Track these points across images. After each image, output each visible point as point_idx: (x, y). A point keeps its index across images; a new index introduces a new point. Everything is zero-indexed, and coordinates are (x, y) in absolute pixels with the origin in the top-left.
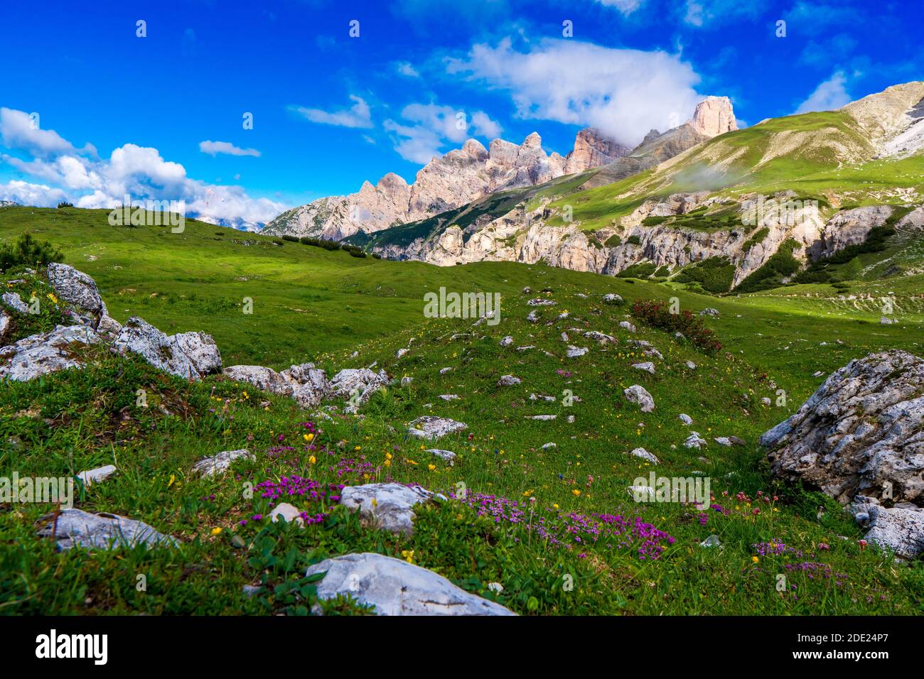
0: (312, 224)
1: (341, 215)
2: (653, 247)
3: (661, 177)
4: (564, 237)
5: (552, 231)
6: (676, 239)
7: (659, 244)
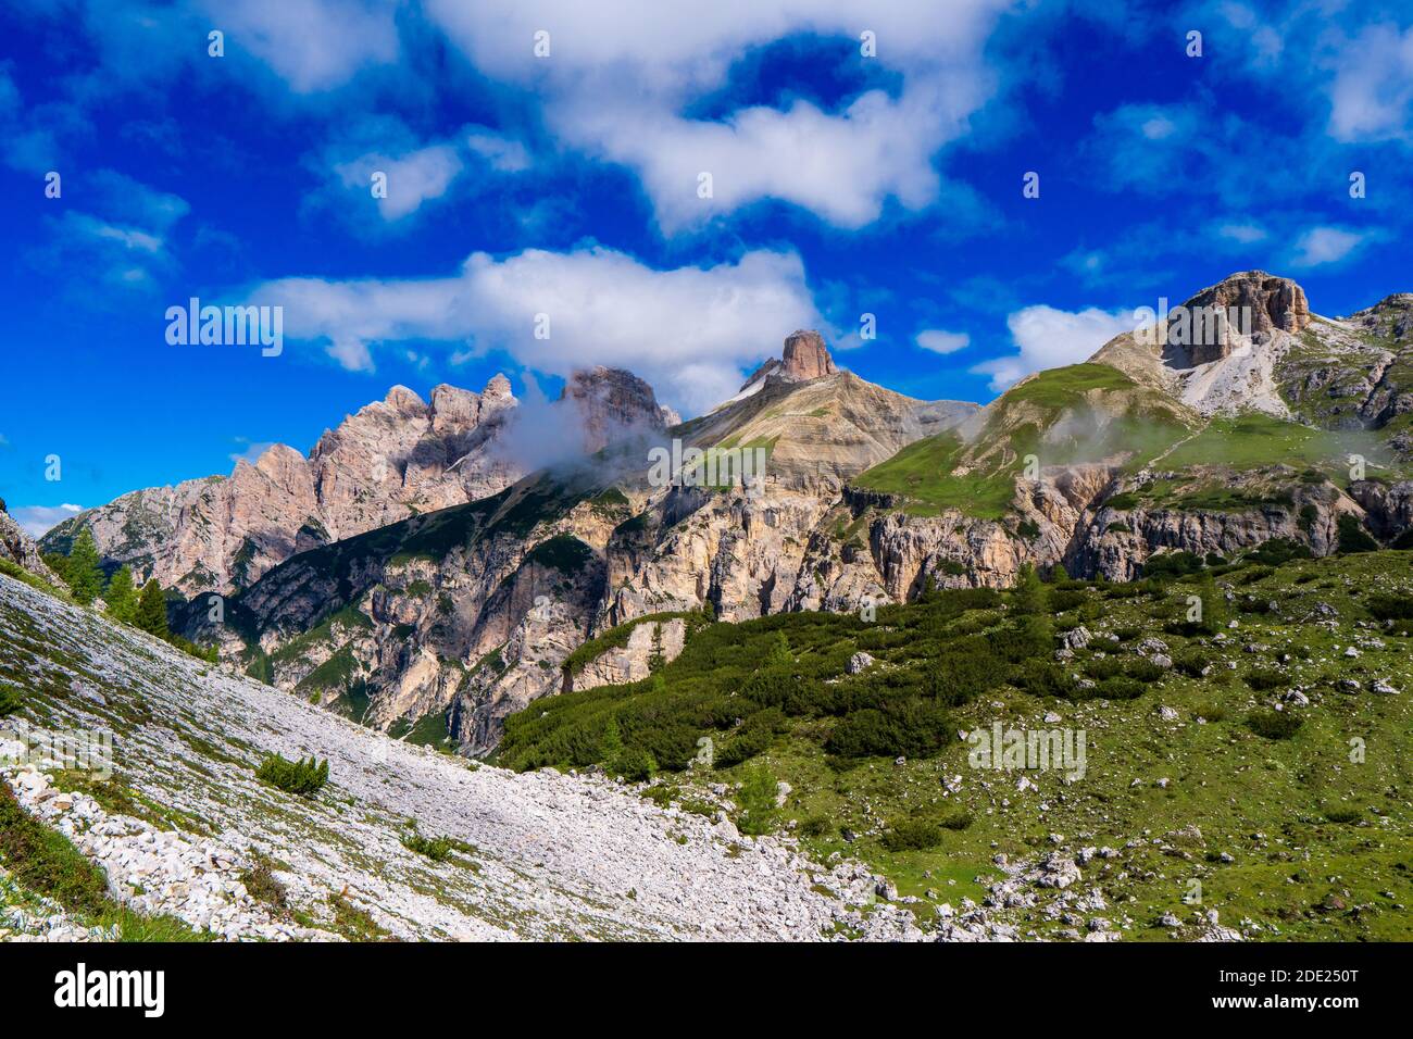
0: (123, 539)
1: (203, 519)
2: (1172, 533)
3: (988, 446)
4: (959, 529)
5: (930, 522)
6: (1202, 523)
7: (1181, 530)
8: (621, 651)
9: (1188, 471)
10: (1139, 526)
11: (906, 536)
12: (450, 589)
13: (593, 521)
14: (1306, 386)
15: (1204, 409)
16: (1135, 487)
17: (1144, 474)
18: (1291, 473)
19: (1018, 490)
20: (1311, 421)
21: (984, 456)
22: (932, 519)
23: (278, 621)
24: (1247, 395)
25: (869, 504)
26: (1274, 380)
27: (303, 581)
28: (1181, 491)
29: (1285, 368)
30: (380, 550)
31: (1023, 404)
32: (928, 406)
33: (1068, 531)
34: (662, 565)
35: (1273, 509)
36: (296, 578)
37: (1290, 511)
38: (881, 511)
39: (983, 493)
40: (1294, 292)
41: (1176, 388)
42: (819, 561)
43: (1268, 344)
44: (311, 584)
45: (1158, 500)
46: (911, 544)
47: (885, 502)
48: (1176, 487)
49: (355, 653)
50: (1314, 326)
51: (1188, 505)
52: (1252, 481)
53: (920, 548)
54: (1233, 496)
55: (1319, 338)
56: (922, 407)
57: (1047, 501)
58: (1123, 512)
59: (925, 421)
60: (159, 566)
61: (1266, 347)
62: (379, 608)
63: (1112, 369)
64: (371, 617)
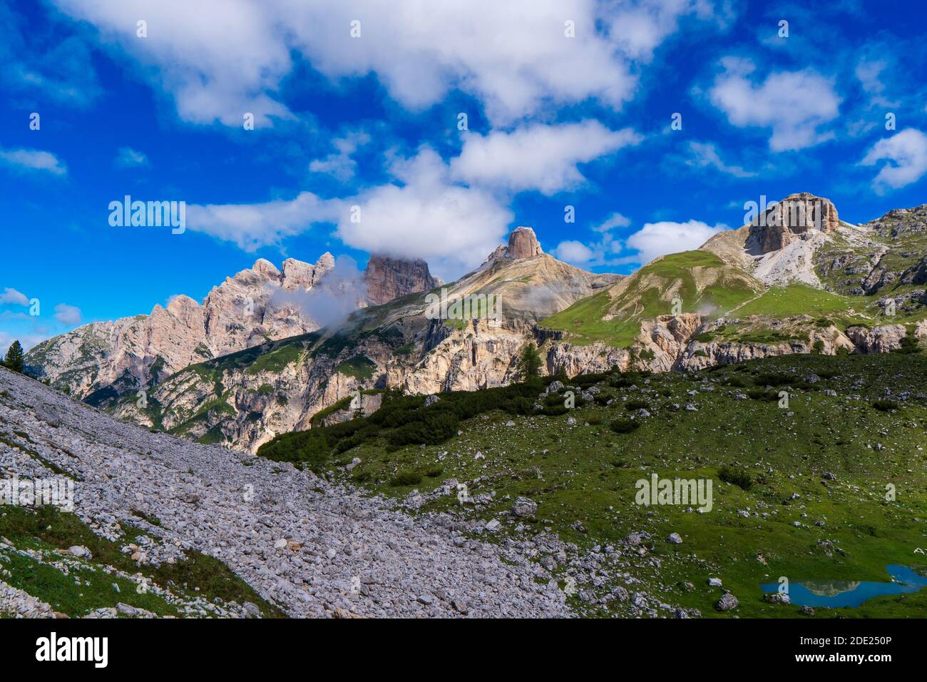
0: (79, 355)
1: (131, 343)
2: (733, 358)
3: (627, 302)
4: (602, 354)
5: (585, 349)
6: (752, 351)
7: (738, 355)
8: (344, 412)
9: (748, 318)
10: (714, 352)
11: (569, 358)
12: (285, 390)
13: (379, 347)
14: (832, 267)
15: (768, 280)
16: (714, 328)
17: (721, 320)
18: (810, 320)
19: (642, 330)
20: (833, 289)
21: (623, 308)
22: (586, 347)
23: (175, 409)
24: (795, 272)
25: (548, 337)
26: (812, 263)
27: (192, 382)
28: (741, 332)
29: (820, 255)
30: (243, 364)
31: (651, 275)
32: (597, 277)
33: (673, 357)
34: (417, 374)
35: (797, 343)
36: (188, 381)
37: (807, 344)
38: (555, 342)
39: (620, 331)
40: (828, 207)
41: (751, 267)
42: (514, 373)
43: (811, 240)
44: (197, 385)
45: (726, 337)
46: (572, 363)
47: (557, 336)
48: (740, 329)
49: (223, 430)
50: (841, 229)
51: (745, 340)
52: (785, 325)
53: (577, 365)
54: (773, 335)
55: (843, 237)
56: (593, 278)
57: (660, 337)
58: (704, 344)
59: (594, 286)
60: (101, 373)
61: (809, 242)
62: (239, 401)
63: (711, 254)
64: (235, 407)
